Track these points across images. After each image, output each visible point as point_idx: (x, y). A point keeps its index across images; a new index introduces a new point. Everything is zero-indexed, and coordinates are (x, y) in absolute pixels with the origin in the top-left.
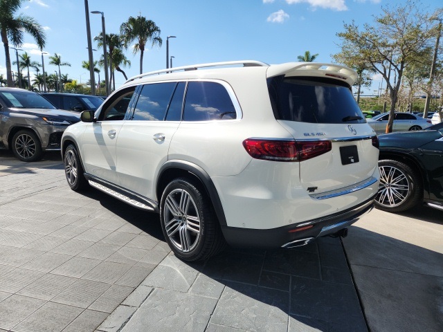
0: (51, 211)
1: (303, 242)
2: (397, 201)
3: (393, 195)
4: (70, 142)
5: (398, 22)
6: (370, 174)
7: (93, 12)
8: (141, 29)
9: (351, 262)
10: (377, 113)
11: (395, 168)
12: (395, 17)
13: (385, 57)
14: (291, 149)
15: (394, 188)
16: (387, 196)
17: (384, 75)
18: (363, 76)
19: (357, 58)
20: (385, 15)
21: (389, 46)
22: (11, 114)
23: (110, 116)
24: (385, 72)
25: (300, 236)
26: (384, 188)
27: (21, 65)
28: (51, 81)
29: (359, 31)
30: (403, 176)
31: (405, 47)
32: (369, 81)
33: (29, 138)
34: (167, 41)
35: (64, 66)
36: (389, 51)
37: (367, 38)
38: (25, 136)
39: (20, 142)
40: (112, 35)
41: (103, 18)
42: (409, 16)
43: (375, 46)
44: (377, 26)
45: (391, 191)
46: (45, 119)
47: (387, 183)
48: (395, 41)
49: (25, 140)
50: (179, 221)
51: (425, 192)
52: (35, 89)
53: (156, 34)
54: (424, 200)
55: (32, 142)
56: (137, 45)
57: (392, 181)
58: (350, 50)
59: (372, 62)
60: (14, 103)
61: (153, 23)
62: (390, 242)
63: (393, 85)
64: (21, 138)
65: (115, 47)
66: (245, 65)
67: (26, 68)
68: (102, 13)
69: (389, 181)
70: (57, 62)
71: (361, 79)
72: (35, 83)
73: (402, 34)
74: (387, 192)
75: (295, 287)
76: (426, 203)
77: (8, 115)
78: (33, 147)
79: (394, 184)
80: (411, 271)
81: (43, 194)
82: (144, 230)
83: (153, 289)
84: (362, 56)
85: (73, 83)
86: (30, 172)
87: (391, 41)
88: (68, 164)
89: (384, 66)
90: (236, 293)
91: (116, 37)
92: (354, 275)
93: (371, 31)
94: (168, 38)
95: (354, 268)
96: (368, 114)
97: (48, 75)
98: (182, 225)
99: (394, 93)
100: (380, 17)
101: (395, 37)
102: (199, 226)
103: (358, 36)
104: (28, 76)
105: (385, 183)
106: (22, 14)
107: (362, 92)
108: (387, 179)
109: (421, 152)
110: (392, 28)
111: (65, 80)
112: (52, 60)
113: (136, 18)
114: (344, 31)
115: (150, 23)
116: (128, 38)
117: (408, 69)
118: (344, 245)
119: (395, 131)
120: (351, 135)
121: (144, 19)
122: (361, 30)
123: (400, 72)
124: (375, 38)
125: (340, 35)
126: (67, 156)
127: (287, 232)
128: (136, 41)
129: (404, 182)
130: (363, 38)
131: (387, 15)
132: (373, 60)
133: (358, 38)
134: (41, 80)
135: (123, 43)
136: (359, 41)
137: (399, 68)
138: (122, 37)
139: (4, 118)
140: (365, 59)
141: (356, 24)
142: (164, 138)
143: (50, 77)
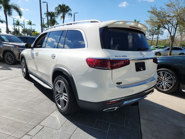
0: (11, 87)
1: (114, 109)
2: (168, 88)
3: (166, 85)
4: (23, 57)
5: (176, 6)
6: (152, 76)
7: (43, 2)
8: (64, 9)
9: (141, 118)
10: (165, 47)
11: (167, 73)
12: (174, 4)
13: (169, 22)
14: (109, 63)
15: (166, 82)
16: (163, 85)
17: (169, 30)
18: (160, 31)
19: (156, 22)
20: (170, 3)
21: (171, 17)
22: (4, 45)
23: (39, 46)
24: (169, 28)
25: (112, 106)
26: (162, 82)
27: (16, 25)
28: (28, 32)
29: (158, 10)
30: (171, 77)
31: (178, 17)
32: (162, 33)
33: (11, 55)
34: (74, 15)
35: (33, 25)
36: (171, 19)
37: (161, 13)
38: (9, 54)
39: (7, 57)
40: (51, 12)
41: (47, 5)
42: (181, 3)
43: (164, 17)
44: (166, 8)
45: (165, 83)
46: (17, 47)
47: (163, 79)
48: (174, 14)
49: (9, 56)
50: (60, 95)
51: (181, 84)
52: (22, 35)
53: (70, 12)
54: (180, 88)
55: (12, 57)
56: (62, 17)
57: (166, 79)
58: (153, 18)
59: (163, 24)
60: (5, 40)
61: (68, 7)
62: (161, 108)
63: (172, 34)
64: (8, 55)
65: (53, 17)
66: (92, 22)
67: (18, 26)
68: (47, 3)
69: (164, 79)
70: (30, 23)
71: (159, 32)
72: (22, 33)
73: (177, 11)
74: (163, 84)
75: (111, 129)
76: (181, 90)
77: (3, 45)
78: (13, 59)
79: (166, 80)
80: (169, 123)
81: (11, 79)
82: (48, 98)
83: (43, 127)
84: (159, 21)
85: (36, 33)
86: (10, 69)
87: (172, 15)
88: (22, 67)
89: (168, 26)
90: (82, 131)
91: (53, 13)
92: (141, 124)
93: (163, 10)
94: (75, 13)
95: (142, 121)
96: (161, 47)
97: (27, 29)
98: (61, 97)
99: (172, 38)
100: (167, 4)
101: (174, 12)
102: (67, 98)
103: (157, 12)
104: (19, 29)
105: (162, 79)
106: (12, 3)
107: (159, 38)
108: (164, 78)
109: (180, 66)
110: (172, 9)
111: (34, 31)
112: (28, 23)
113: (61, 5)
114: (151, 10)
115: (67, 7)
116: (58, 14)
117: (180, 28)
118: (139, 108)
119: (172, 55)
120: (141, 57)
121: (65, 5)
122: (159, 10)
123: (176, 29)
124: (165, 13)
125: (149, 12)
126: (22, 63)
127: (106, 104)
128: (61, 15)
129: (171, 79)
130: (159, 13)
131: (171, 3)
132: (163, 23)
133: (157, 13)
134: (25, 31)
135: (56, 15)
136: (158, 14)
137: (175, 27)
138: (56, 13)
139: (1, 46)
140: (160, 23)
141: (156, 7)
142: (55, 56)
143: (28, 30)
